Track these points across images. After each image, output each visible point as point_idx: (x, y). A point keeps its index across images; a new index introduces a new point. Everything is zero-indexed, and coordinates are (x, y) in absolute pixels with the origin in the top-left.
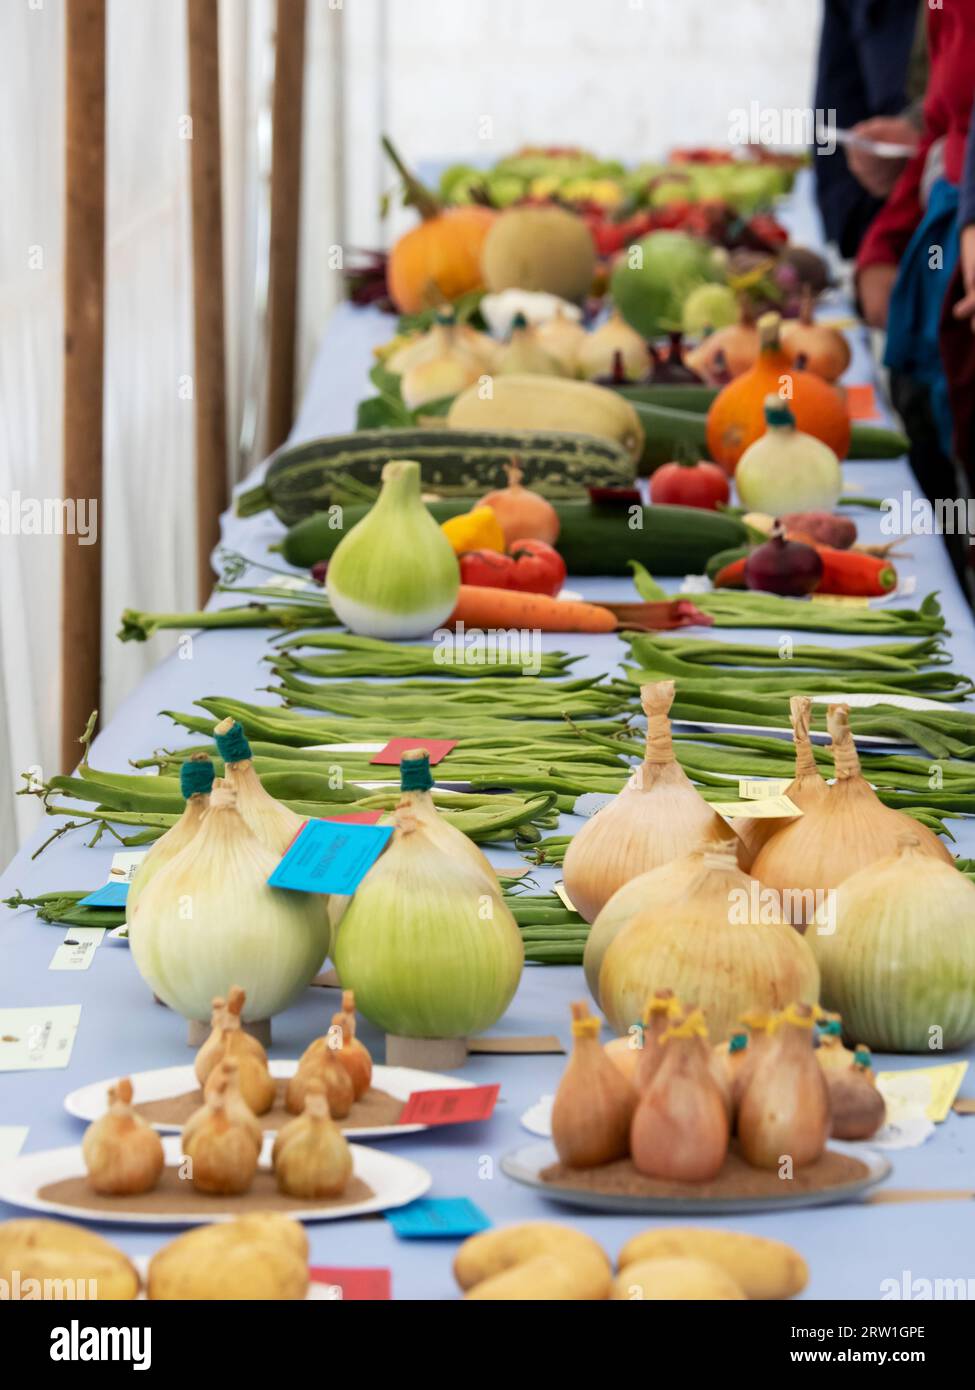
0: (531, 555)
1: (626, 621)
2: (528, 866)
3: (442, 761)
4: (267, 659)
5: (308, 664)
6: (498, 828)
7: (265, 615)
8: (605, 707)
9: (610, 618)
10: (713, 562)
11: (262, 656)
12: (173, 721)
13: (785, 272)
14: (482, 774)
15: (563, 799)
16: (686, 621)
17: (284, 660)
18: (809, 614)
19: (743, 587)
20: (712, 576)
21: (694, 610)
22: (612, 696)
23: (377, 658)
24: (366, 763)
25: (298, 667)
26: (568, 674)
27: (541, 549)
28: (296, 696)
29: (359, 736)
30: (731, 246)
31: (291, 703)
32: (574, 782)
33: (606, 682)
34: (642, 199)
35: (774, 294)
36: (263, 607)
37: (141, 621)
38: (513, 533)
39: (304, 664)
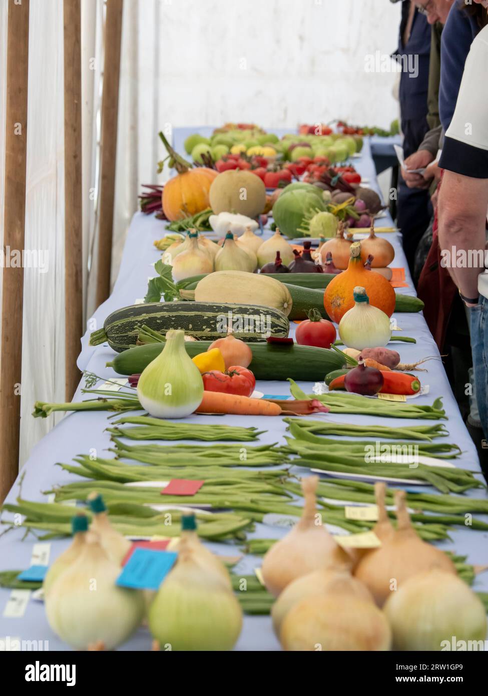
0: (239, 374)
1: (286, 409)
2: (239, 555)
3: (197, 493)
4: (107, 430)
5: (128, 433)
6: (225, 534)
7: (106, 404)
8: (276, 460)
9: (278, 408)
10: (329, 376)
11: (105, 428)
12: (61, 468)
13: (360, 203)
14: (216, 500)
15: (257, 516)
16: (316, 410)
17: (116, 431)
18: (376, 406)
19: (344, 389)
20: (328, 383)
21: (320, 404)
22: (280, 454)
23: (162, 430)
24: (158, 494)
25: (122, 435)
26: (258, 440)
27: (243, 370)
28: (122, 452)
29: (155, 477)
30: (332, 189)
31: (120, 456)
32: (263, 506)
33: (278, 446)
34: (286, 157)
35: (354, 214)
36: (105, 400)
37: (44, 408)
38: (229, 362)
39: (126, 433)
